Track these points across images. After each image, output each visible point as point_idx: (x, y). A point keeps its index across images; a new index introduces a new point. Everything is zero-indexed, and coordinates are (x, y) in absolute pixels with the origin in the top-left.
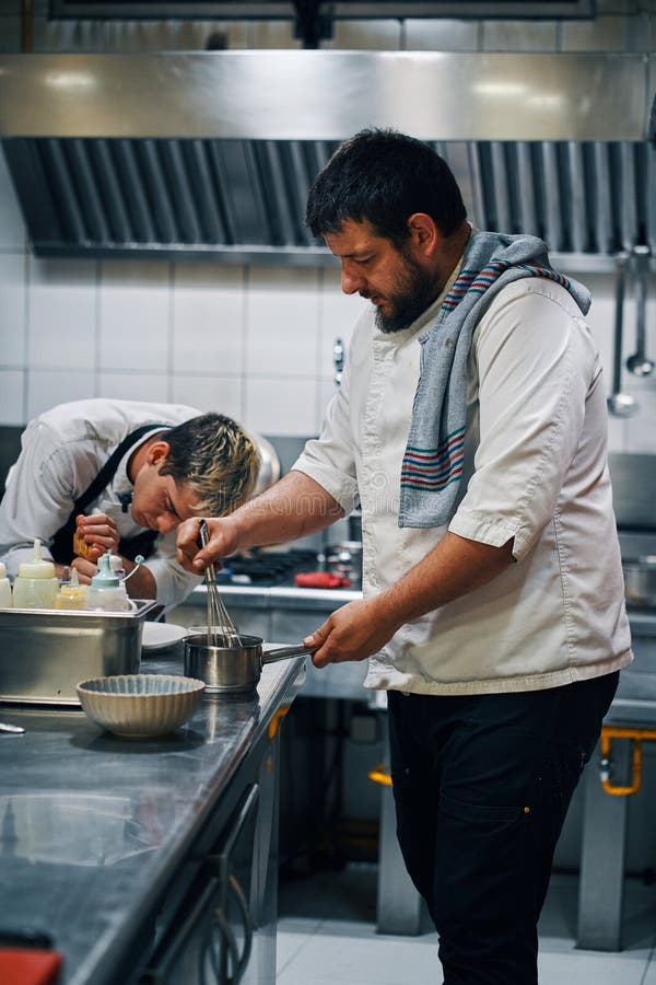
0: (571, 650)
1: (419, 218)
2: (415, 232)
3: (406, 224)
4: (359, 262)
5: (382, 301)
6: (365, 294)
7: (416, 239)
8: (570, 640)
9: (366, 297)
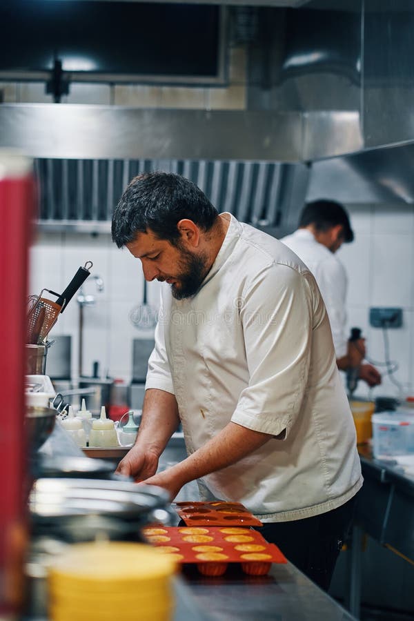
0: (328, 490)
1: (185, 222)
2: (184, 233)
3: (176, 228)
4: (152, 259)
5: (173, 281)
6: (161, 279)
7: (185, 237)
8: (327, 483)
9: (162, 281)
